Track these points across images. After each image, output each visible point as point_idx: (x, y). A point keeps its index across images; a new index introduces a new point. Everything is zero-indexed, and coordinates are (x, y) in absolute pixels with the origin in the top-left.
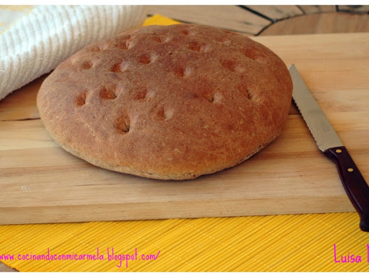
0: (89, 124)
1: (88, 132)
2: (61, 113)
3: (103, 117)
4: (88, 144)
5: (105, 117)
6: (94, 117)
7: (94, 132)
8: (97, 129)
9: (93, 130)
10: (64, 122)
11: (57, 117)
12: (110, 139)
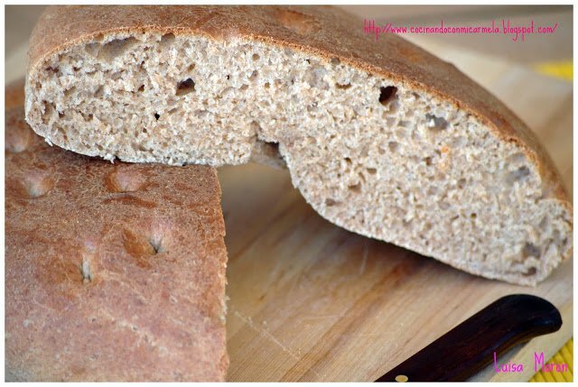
0: (130, 321)
1: (133, 341)
2: (35, 311)
3: (165, 296)
4: (141, 368)
5: (172, 297)
6: (140, 303)
7: (151, 337)
8: (157, 328)
9: (146, 333)
10: (56, 330)
11: (27, 322)
12: (200, 345)
